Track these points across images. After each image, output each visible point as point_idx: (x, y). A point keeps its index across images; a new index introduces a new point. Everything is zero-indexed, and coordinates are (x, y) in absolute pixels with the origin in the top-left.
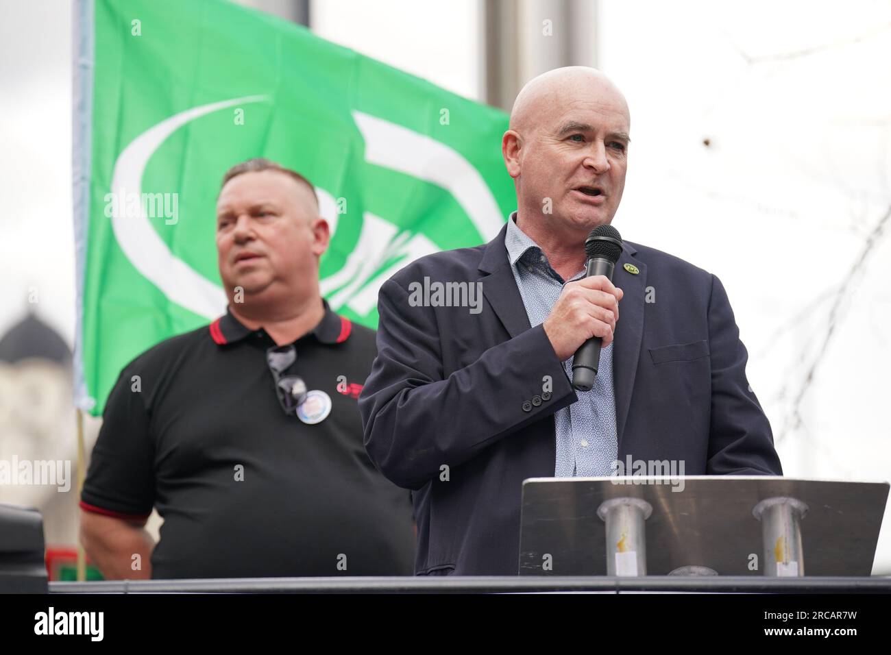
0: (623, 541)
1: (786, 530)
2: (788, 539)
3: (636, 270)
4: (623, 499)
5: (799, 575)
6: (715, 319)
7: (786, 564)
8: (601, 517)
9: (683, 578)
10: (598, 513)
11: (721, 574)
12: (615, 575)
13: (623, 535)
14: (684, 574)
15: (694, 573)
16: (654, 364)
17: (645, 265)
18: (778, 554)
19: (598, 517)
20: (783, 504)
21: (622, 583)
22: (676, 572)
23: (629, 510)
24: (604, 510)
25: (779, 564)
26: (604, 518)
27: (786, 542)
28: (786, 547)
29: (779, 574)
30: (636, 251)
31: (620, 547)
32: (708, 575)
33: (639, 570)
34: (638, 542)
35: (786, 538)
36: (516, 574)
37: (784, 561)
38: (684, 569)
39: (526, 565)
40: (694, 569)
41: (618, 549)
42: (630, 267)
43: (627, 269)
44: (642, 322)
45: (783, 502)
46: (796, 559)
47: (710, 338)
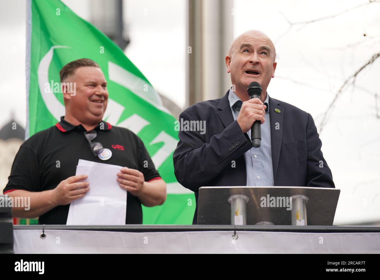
0: (237, 211)
1: (300, 207)
2: (301, 212)
3: (279, 111)
4: (238, 195)
5: (305, 225)
6: (309, 131)
7: (300, 221)
8: (229, 202)
9: (261, 226)
10: (228, 200)
11: (275, 224)
12: (234, 225)
13: (238, 209)
14: (261, 224)
15: (265, 224)
16: (287, 149)
17: (283, 109)
18: (297, 217)
19: (228, 202)
20: (300, 198)
21: (237, 228)
22: (258, 224)
23: (240, 199)
24: (230, 199)
25: (297, 221)
26: (230, 202)
27: (300, 212)
28: (300, 214)
29: (298, 224)
30: (279, 103)
31: (236, 214)
32: (270, 225)
33: (244, 223)
34: (243, 212)
35: (300, 211)
36: (196, 224)
37: (300, 219)
38: (261, 223)
39: (200, 221)
40: (265, 222)
41: (235, 214)
42: (277, 110)
43: (276, 111)
44: (282, 132)
45: (300, 197)
46: (304, 219)
47: (307, 139)
